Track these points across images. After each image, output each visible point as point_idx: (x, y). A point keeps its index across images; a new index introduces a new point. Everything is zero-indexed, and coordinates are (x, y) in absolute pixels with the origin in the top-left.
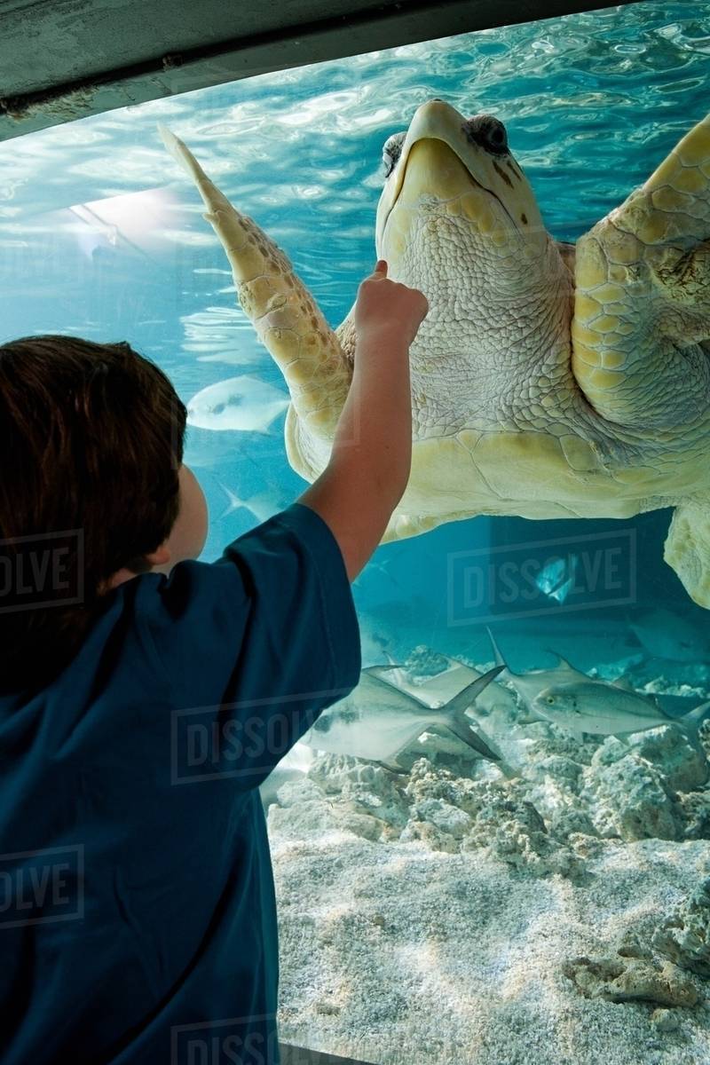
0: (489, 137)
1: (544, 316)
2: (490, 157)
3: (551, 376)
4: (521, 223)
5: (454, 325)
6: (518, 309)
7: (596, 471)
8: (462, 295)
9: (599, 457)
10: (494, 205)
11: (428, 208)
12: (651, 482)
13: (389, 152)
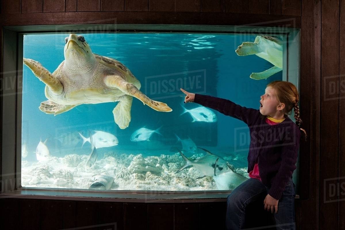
0: (82, 39)
1: (92, 67)
2: (82, 42)
3: (95, 76)
4: (87, 53)
5: (78, 68)
6: (88, 66)
7: (104, 93)
8: (79, 64)
9: (104, 91)
10: (83, 50)
11: (72, 50)
12: (114, 94)
13: (66, 40)
